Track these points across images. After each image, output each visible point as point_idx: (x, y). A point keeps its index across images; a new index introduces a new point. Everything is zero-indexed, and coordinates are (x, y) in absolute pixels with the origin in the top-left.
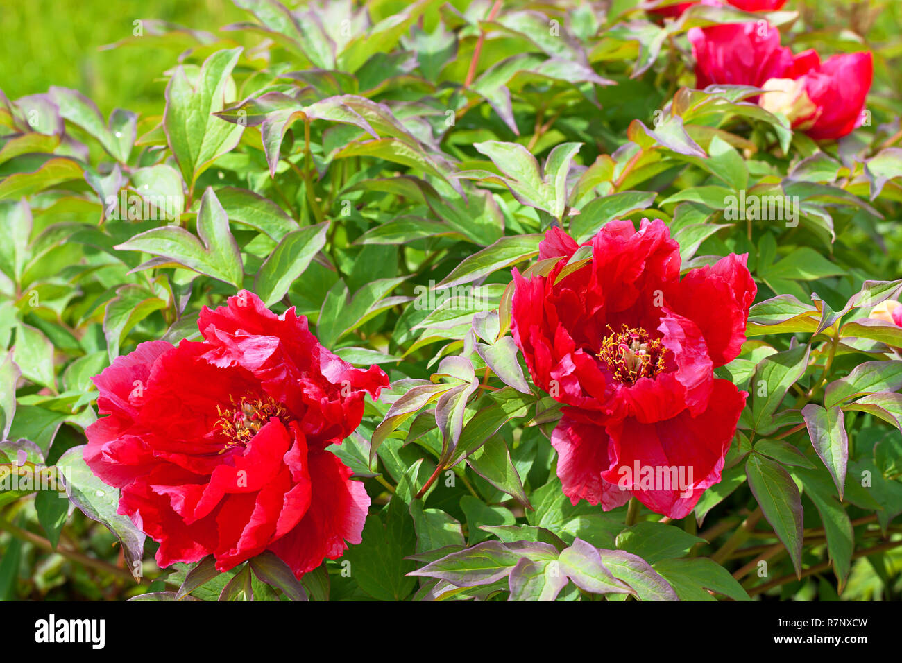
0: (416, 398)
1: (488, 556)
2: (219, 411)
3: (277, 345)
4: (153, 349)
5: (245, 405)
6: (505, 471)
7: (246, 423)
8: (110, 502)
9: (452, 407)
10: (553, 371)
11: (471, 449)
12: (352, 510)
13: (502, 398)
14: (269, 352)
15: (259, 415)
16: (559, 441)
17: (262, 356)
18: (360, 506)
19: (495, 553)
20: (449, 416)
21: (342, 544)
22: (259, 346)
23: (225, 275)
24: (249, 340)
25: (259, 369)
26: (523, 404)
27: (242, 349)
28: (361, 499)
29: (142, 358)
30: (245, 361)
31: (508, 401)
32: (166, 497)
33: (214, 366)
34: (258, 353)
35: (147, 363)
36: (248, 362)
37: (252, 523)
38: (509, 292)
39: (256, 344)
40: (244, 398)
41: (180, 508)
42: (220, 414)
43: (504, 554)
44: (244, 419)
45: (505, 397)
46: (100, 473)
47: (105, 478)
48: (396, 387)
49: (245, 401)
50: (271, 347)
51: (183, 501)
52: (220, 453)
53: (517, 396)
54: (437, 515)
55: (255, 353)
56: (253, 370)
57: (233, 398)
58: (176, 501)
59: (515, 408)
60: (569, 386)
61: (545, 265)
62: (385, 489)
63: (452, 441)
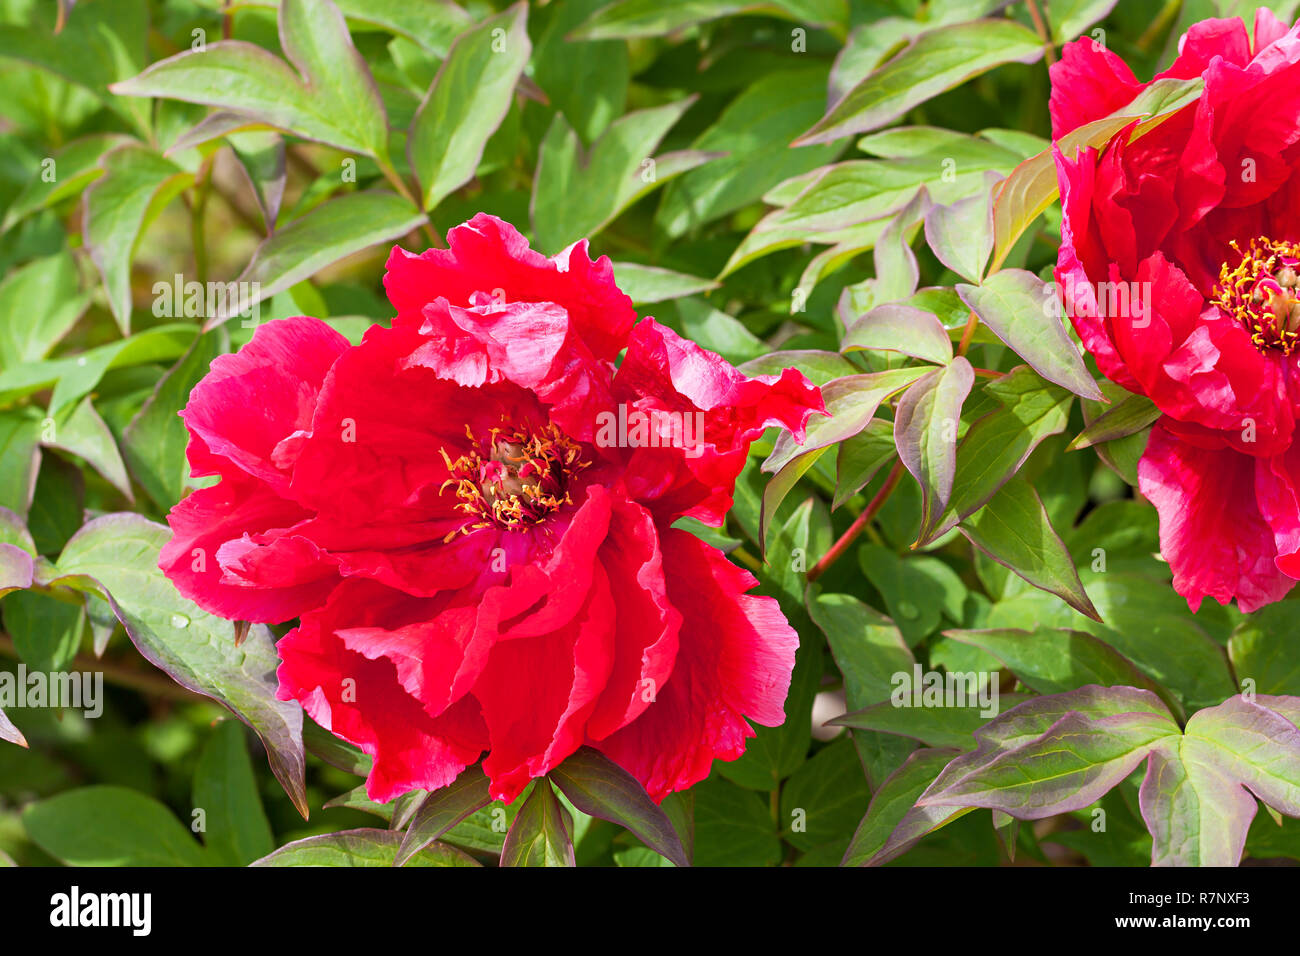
0: (836, 402)
1: (1070, 749)
2: (448, 461)
3: (566, 324)
4: (285, 333)
5: (501, 445)
6: (1038, 544)
7: (509, 485)
8: (204, 638)
9: (923, 422)
10: (1169, 362)
11: (967, 506)
12: (760, 656)
13: (1012, 393)
14: (554, 342)
15: (538, 468)
16: (1156, 485)
17: (542, 352)
18: (776, 648)
19: (1078, 738)
20: (921, 443)
21: (741, 725)
22: (531, 331)
23: (350, 135)
24: (510, 319)
25: (542, 382)
26: (1052, 401)
27: (501, 341)
28: (777, 635)
29: (265, 355)
30: (513, 368)
31: (1024, 397)
32: (386, 665)
33: (452, 383)
34: (534, 346)
35: (275, 363)
36: (520, 370)
37: (572, 707)
38: (1018, 181)
39: (527, 326)
40: (496, 430)
41: (418, 687)
42: (451, 467)
43: (1094, 737)
44: (504, 474)
45: (1017, 391)
46: (194, 591)
47: (204, 601)
48: (765, 367)
49: (499, 438)
50: (557, 330)
51: (419, 669)
52: (446, 540)
53: (1039, 385)
54: (844, 608)
55: (526, 348)
56: (533, 386)
57: (471, 431)
58: (408, 671)
59: (1039, 412)
60: (1206, 391)
61: (1102, 129)
62: (744, 566)
63: (936, 495)
